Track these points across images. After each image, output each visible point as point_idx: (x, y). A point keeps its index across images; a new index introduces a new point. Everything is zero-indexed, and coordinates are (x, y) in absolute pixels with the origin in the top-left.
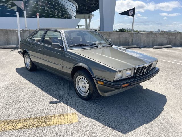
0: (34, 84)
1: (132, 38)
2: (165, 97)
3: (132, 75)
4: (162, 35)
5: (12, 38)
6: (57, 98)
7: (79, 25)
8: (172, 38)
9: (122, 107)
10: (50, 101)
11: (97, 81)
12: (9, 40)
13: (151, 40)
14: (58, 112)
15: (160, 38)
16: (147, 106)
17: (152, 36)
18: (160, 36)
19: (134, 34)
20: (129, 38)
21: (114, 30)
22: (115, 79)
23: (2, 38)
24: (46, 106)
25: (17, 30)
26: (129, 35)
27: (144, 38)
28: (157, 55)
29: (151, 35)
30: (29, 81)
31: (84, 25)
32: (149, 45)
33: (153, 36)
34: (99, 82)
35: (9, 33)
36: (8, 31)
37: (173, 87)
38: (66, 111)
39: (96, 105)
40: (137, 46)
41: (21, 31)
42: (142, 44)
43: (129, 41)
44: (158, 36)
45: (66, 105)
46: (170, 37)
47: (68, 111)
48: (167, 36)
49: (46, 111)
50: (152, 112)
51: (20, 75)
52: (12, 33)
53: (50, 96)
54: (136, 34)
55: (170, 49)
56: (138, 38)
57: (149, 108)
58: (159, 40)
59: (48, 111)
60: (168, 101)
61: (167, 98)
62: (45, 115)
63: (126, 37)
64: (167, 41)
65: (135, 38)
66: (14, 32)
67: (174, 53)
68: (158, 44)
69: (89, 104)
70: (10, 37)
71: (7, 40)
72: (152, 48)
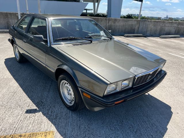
0: (17, 82)
1: (138, 26)
2: (170, 108)
3: (130, 86)
4: (170, 24)
5: (12, 22)
6: (37, 104)
7: (87, 9)
8: (181, 27)
9: (114, 124)
10: (27, 109)
11: (82, 92)
12: (10, 24)
13: (159, 28)
14: (32, 129)
15: (168, 27)
16: (147, 122)
17: (159, 25)
18: (168, 25)
19: (141, 22)
20: (135, 26)
21: (122, 15)
22: (105, 93)
23: (2, 21)
24: (19, 116)
25: (18, 14)
26: (136, 22)
27: (151, 26)
28: (164, 46)
29: (159, 23)
30: (14, 76)
31: (92, 9)
32: (155, 34)
33: (161, 25)
34: (85, 94)
35: (9, 16)
36: (8, 14)
37: (180, 93)
38: (42, 127)
39: (82, 118)
40: (143, 35)
41: (21, 14)
42: (148, 33)
43: (135, 28)
44: (166, 25)
45: (45, 117)
46: (179, 26)
47: (44, 127)
48: (175, 25)
49: (16, 126)
50: (152, 134)
51: (6, 68)
52: (13, 17)
53: (30, 100)
54: (143, 22)
55: (178, 40)
56: (144, 26)
57: (149, 126)
58: (167, 29)
59: (19, 127)
60: (173, 114)
61: (172, 110)
62: (13, 132)
63: (132, 25)
64: (176, 31)
65: (142, 26)
66: (14, 16)
67: (181, 44)
68: (165, 33)
69: (73, 115)
70: (10, 21)
71: (7, 24)
72: (159, 38)
